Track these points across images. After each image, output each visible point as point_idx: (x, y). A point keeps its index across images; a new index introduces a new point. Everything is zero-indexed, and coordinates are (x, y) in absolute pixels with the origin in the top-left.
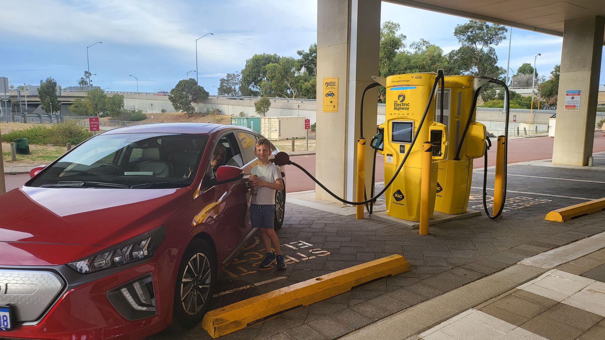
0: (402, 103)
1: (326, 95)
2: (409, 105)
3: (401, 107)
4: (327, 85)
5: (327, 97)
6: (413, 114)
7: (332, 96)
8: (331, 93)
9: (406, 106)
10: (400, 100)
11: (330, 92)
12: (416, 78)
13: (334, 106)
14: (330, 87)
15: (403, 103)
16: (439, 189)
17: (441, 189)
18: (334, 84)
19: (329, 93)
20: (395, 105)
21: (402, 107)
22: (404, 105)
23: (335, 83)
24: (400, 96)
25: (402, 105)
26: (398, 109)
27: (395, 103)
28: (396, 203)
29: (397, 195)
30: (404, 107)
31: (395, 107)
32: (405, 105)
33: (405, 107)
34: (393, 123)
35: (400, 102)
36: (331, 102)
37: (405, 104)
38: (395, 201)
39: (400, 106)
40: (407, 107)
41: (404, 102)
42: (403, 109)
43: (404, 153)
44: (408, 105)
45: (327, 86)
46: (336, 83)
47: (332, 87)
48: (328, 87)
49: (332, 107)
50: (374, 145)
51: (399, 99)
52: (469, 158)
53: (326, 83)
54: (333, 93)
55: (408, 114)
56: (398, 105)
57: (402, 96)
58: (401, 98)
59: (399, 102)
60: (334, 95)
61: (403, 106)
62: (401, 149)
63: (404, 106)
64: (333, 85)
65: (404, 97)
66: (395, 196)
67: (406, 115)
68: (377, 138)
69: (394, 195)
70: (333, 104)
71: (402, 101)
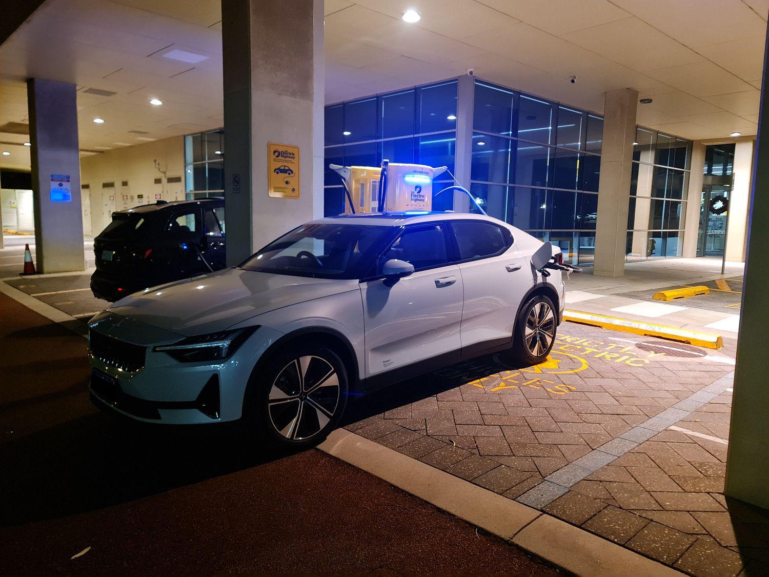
0: (418, 194)
4: (277, 154)
5: (278, 173)
8: (286, 168)
10: (417, 191)
11: (285, 166)
14: (283, 158)
18: (292, 156)
19: (282, 168)
21: (419, 198)
22: (420, 196)
26: (416, 200)
30: (420, 198)
36: (287, 183)
40: (423, 198)
41: (421, 194)
42: (420, 200)
44: (423, 196)
45: (277, 156)
47: (287, 159)
48: (280, 158)
53: (275, 152)
54: (289, 170)
56: (415, 196)
58: (418, 189)
59: (416, 193)
60: (292, 173)
64: (290, 157)
65: (421, 188)
67: (422, 207)
70: (290, 187)
71: (419, 192)
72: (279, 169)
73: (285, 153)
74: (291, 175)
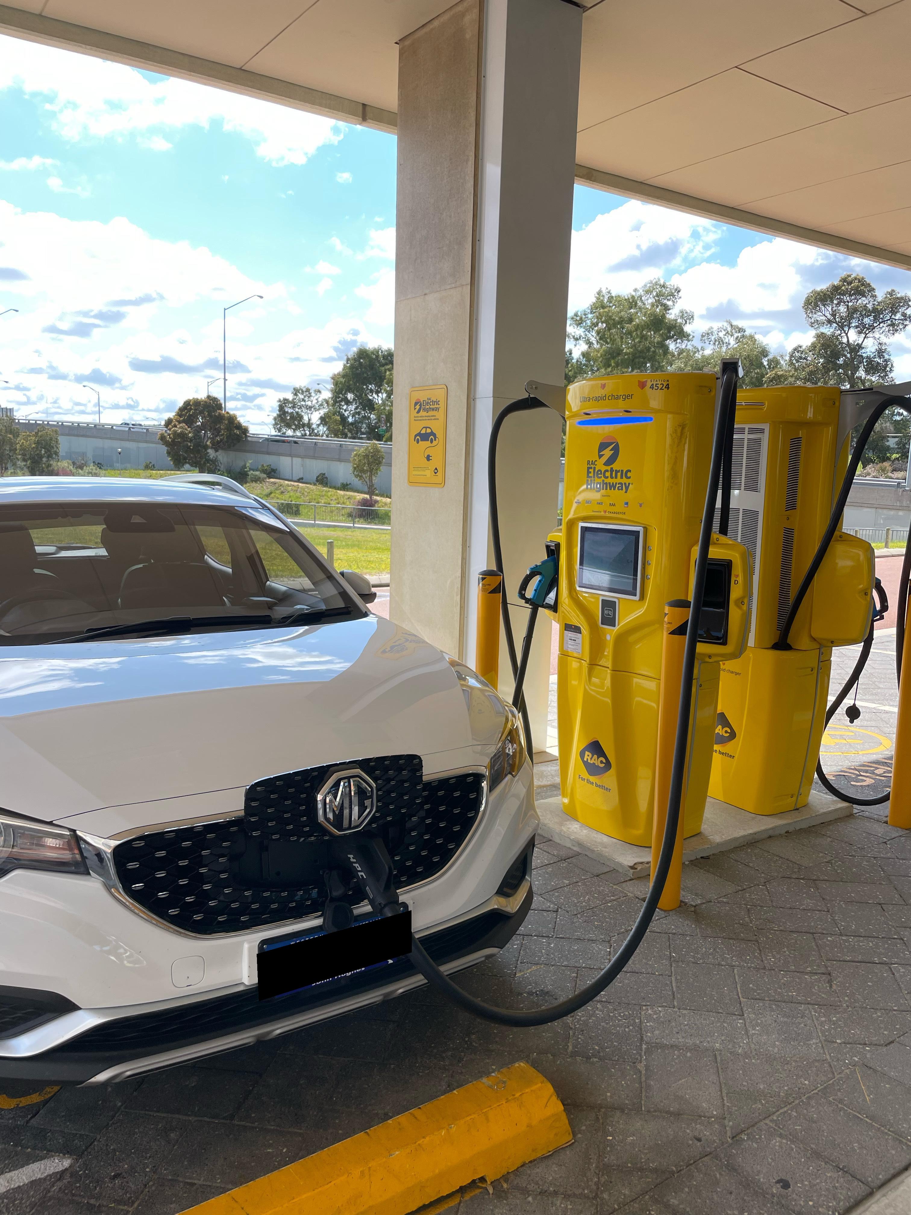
0: (609, 468)
1: (416, 436)
2: (629, 474)
3: (606, 481)
4: (418, 407)
5: (418, 442)
6: (641, 505)
7: (432, 442)
8: (429, 431)
9: (622, 477)
10: (604, 459)
11: (426, 428)
12: (652, 387)
13: (436, 469)
14: (424, 414)
15: (612, 470)
16: (726, 732)
17: (733, 735)
18: (436, 406)
19: (423, 432)
20: (589, 472)
21: (609, 480)
22: (614, 473)
23: (437, 403)
24: (603, 446)
25: (608, 474)
26: (599, 488)
27: (589, 468)
28: (589, 781)
29: (590, 755)
30: (614, 481)
31: (589, 479)
32: (619, 474)
33: (619, 480)
34: (585, 530)
35: (606, 464)
36: (428, 458)
37: (617, 472)
38: (585, 774)
39: (603, 478)
40: (624, 480)
41: (616, 466)
42: (613, 486)
43: (614, 626)
44: (625, 474)
45: (418, 412)
46: (442, 405)
47: (431, 413)
48: (421, 413)
49: (429, 473)
50: (530, 593)
51: (600, 456)
52: (818, 642)
53: (416, 404)
54: (432, 433)
55: (627, 504)
56: (598, 473)
57: (610, 444)
58: (608, 453)
59: (600, 465)
60: (435, 437)
61: (612, 477)
62: (606, 612)
63: (616, 477)
64: (433, 409)
66: (585, 759)
67: (620, 508)
68: (539, 573)
69: (582, 754)
70: (432, 464)
71: (611, 461)
72: (419, 434)
73: (427, 403)
74: (435, 443)
